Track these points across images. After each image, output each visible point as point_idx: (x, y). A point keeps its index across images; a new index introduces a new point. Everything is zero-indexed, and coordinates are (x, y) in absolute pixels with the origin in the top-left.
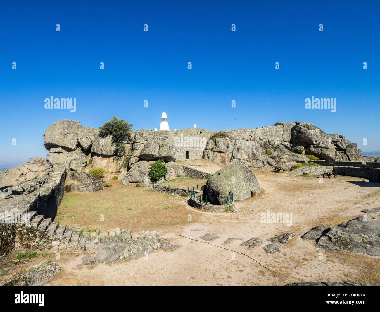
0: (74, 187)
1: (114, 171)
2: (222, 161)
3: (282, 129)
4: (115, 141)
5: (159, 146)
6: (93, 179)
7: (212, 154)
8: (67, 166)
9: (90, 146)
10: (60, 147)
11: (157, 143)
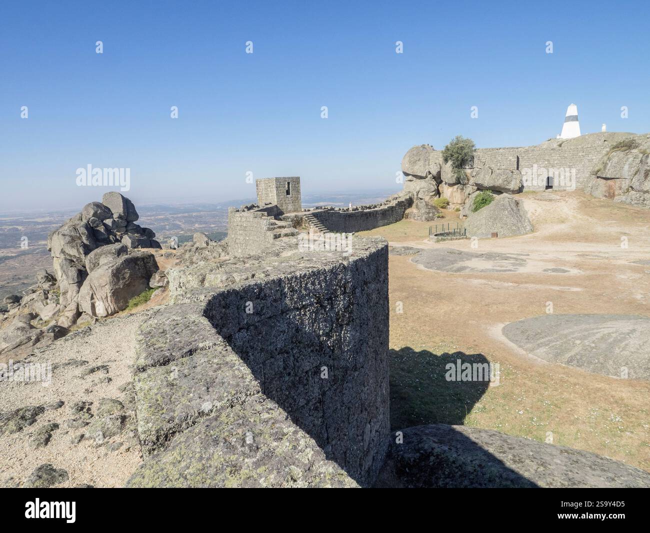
0: (411, 215)
1: (459, 202)
2: (607, 195)
4: (456, 167)
5: (491, 173)
6: (429, 208)
7: (594, 181)
8: (415, 194)
9: (439, 173)
10: (410, 175)
11: (490, 168)
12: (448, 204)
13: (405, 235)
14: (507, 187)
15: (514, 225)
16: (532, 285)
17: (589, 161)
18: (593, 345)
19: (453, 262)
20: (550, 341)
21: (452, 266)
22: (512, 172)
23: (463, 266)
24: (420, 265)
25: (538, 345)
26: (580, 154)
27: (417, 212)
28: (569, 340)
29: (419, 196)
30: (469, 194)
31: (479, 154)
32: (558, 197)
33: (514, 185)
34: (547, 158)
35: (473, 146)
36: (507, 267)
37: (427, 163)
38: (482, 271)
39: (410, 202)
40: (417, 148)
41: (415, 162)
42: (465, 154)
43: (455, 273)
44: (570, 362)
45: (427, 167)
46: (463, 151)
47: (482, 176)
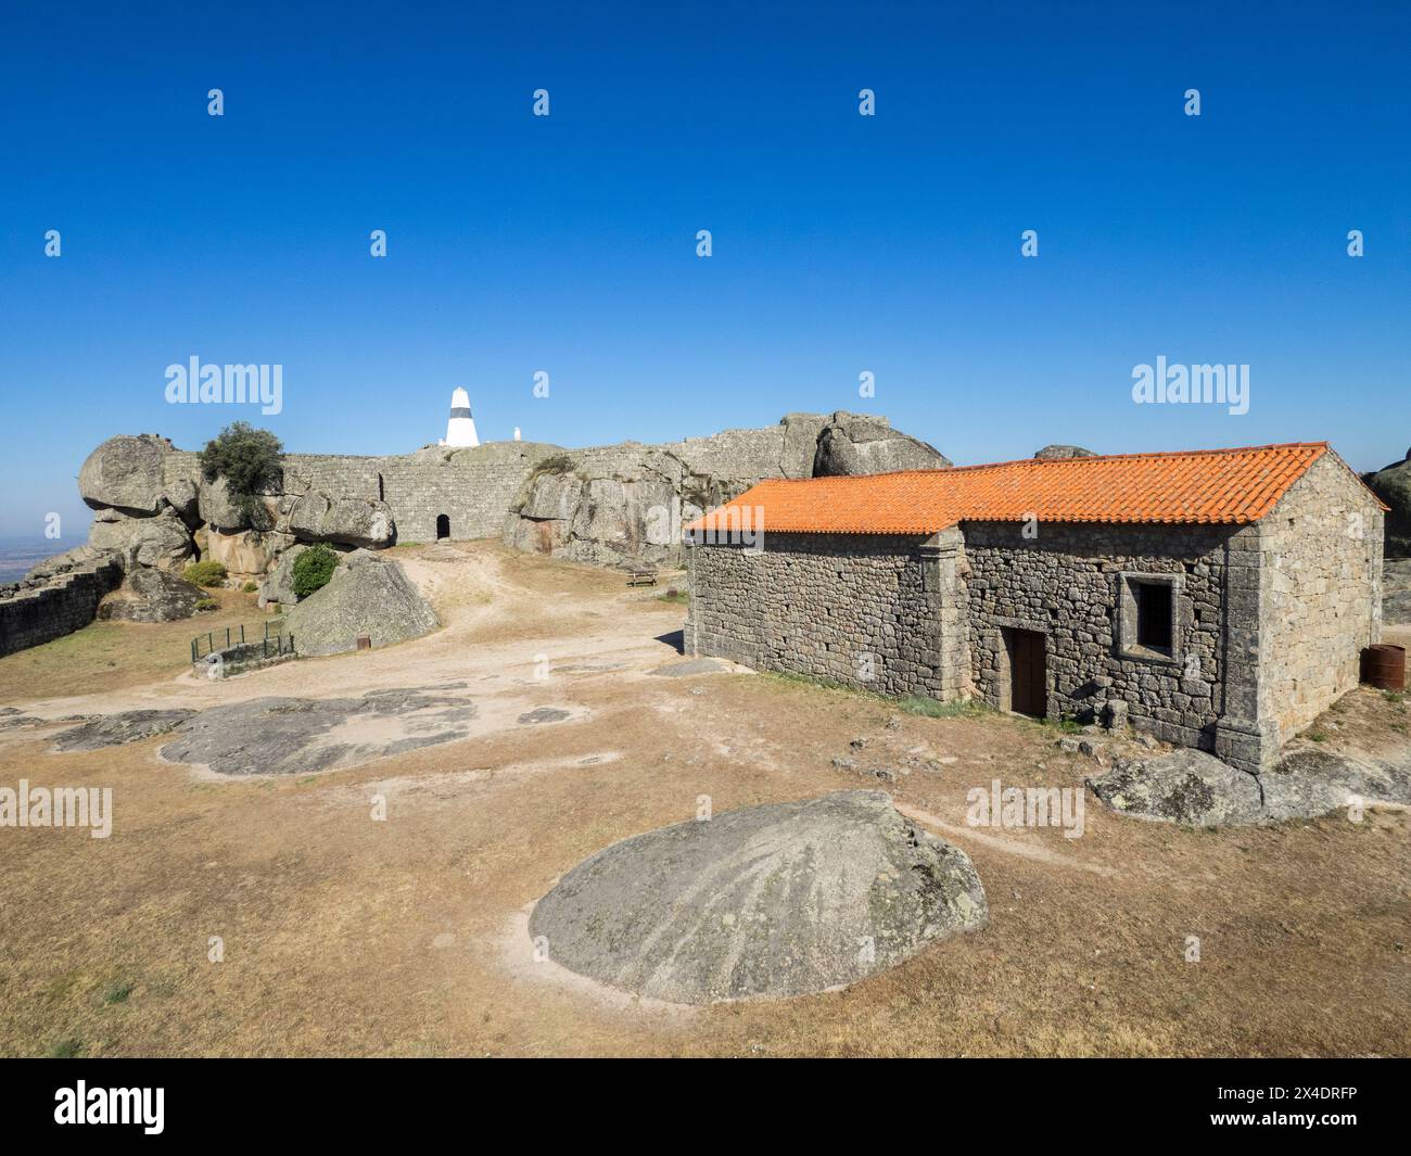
0: (119, 609)
1: (253, 569)
2: (540, 546)
3: (782, 439)
4: (240, 491)
5: (326, 506)
6: (171, 589)
7: (517, 524)
8: (128, 555)
9: (193, 505)
10: (111, 506)
11: (324, 496)
12: (224, 574)
13: (112, 669)
14: (365, 535)
15: (403, 617)
16: (521, 768)
17: (505, 488)
18: (762, 917)
19: (299, 740)
20: (669, 937)
21: (301, 751)
22: (373, 505)
23: (332, 744)
24: (200, 765)
25: (647, 959)
26: (489, 476)
27: (136, 599)
28: (708, 920)
29: (140, 559)
30: (278, 552)
31: (294, 464)
32: (464, 554)
33: (379, 532)
34: (434, 480)
35: (277, 447)
36: (439, 727)
37: (157, 478)
38: (387, 751)
39: (112, 576)
40: (127, 441)
41: (122, 475)
42: (261, 463)
43: (316, 773)
44: (738, 986)
45: (158, 488)
46: (256, 458)
47: (307, 513)
